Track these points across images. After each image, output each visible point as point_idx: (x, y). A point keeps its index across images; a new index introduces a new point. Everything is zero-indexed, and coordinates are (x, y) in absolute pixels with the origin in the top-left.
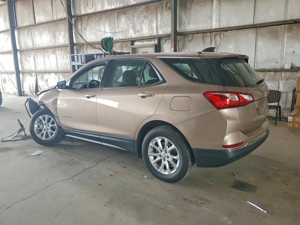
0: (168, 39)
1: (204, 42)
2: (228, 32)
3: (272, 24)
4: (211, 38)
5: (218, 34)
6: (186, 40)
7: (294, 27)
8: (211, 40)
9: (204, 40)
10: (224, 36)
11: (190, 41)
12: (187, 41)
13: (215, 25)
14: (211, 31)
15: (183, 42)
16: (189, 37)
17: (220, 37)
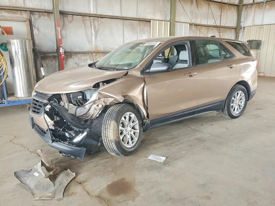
0: (43, 15)
1: (85, 25)
2: (103, 19)
3: (131, 19)
4: (90, 22)
5: (96, 19)
6: (65, 20)
7: (141, 23)
8: (91, 24)
9: (84, 23)
10: (101, 22)
11: (70, 22)
12: (67, 21)
13: (92, 11)
14: (90, 16)
15: (63, 22)
16: (69, 18)
17: (98, 22)
